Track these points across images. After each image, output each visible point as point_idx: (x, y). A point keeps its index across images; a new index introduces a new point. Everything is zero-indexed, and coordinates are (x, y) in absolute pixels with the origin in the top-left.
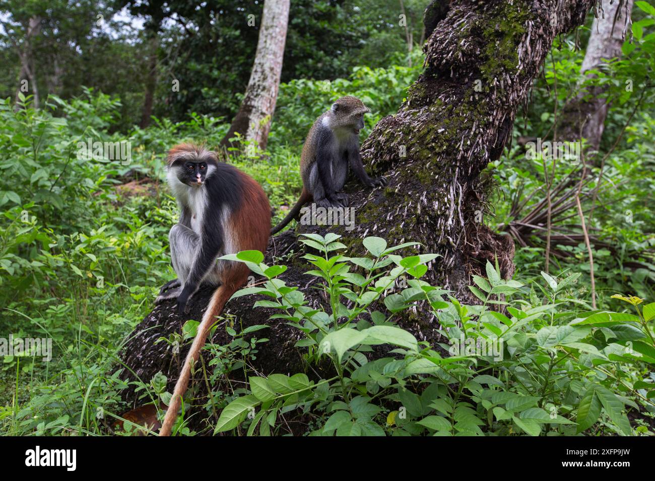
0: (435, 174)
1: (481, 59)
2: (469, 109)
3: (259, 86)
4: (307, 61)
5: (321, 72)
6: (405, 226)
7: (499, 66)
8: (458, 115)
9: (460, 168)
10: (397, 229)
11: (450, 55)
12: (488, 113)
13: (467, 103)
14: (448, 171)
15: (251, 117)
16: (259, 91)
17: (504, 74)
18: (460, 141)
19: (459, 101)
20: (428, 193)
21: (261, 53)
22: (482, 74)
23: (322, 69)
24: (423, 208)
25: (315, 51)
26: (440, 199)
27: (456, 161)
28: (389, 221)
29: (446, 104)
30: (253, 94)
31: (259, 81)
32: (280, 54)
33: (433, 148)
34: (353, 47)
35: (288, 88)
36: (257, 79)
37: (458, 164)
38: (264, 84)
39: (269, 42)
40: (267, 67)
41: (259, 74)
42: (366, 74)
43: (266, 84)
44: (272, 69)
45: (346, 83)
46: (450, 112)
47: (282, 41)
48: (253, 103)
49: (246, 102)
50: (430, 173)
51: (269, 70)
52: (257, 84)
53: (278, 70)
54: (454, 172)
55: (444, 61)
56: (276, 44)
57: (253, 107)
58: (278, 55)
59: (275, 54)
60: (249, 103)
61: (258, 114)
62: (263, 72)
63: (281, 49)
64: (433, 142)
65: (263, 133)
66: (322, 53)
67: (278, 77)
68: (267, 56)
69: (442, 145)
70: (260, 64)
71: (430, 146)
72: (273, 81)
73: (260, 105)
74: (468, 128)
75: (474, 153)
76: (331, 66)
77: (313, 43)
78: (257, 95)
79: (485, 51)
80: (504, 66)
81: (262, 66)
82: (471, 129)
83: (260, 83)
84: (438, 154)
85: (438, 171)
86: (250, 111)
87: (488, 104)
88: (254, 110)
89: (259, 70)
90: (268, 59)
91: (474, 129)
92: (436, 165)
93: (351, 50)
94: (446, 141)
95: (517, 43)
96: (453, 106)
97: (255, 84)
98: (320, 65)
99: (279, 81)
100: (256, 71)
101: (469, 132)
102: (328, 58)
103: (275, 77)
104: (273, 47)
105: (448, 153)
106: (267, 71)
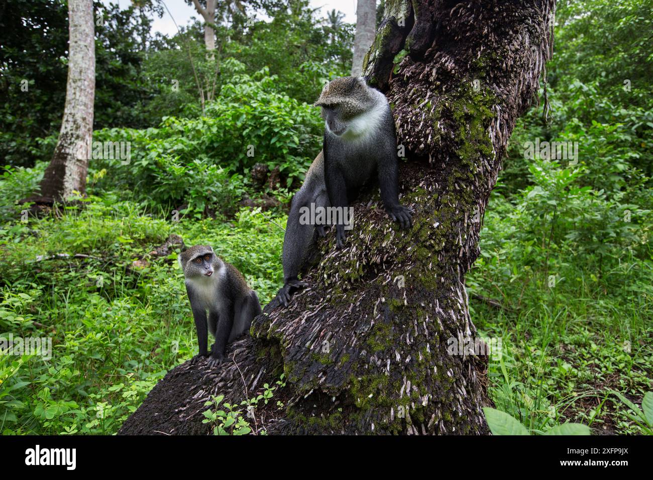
0: (439, 275)
1: (457, 143)
2: (456, 198)
3: (72, 134)
4: (106, 110)
5: (121, 120)
6: (432, 347)
7: (476, 151)
8: (446, 205)
9: (460, 266)
10: (425, 354)
11: (429, 139)
12: (475, 202)
13: (453, 192)
14: (450, 270)
15: (67, 164)
16: (73, 139)
17: (481, 159)
18: (457, 235)
19: (444, 188)
20: (440, 302)
21: (70, 103)
22: (461, 160)
23: (122, 117)
24: (444, 321)
25: (113, 102)
26: (453, 305)
27: (456, 257)
28: (412, 345)
29: (430, 193)
30: (66, 143)
31: (71, 130)
32: (91, 104)
33: (432, 246)
34: (145, 99)
35: (100, 136)
36: (69, 128)
37: (459, 262)
38: (77, 133)
39: (78, 94)
40: (78, 117)
41: (71, 124)
42: (173, 122)
43: (80, 132)
44: (84, 119)
45: (156, 131)
46: (437, 203)
47: (92, 93)
48: (67, 151)
49: (60, 150)
50: (433, 276)
51: (81, 120)
52: (70, 133)
53: (90, 119)
54: (456, 270)
55: (422, 146)
56: (86, 96)
57: (68, 154)
58: (89, 106)
59: (85, 105)
60: (63, 151)
61: (74, 161)
62: (75, 122)
63: (91, 101)
64: (430, 239)
65: (81, 178)
66: (119, 103)
67: (91, 126)
68: (78, 107)
69: (440, 241)
70: (70, 114)
71: (428, 243)
72: (86, 130)
73: (74, 152)
74: (460, 219)
75: (470, 247)
76: (129, 115)
77: (111, 94)
78: (71, 144)
79: (459, 135)
80: (481, 151)
81: (74, 116)
82: (464, 220)
83: (73, 132)
84: (438, 252)
85: (440, 272)
86: (65, 159)
87: (473, 192)
88: (69, 157)
89: (70, 119)
90: (79, 109)
91: (466, 221)
92: (438, 265)
93: (143, 101)
94: (443, 236)
95: (486, 127)
96: (439, 195)
97: (67, 133)
98: (119, 114)
99: (92, 130)
100: (67, 121)
101: (462, 224)
102: (126, 108)
103: (88, 127)
104: (83, 99)
105: (446, 249)
106: (79, 121)
